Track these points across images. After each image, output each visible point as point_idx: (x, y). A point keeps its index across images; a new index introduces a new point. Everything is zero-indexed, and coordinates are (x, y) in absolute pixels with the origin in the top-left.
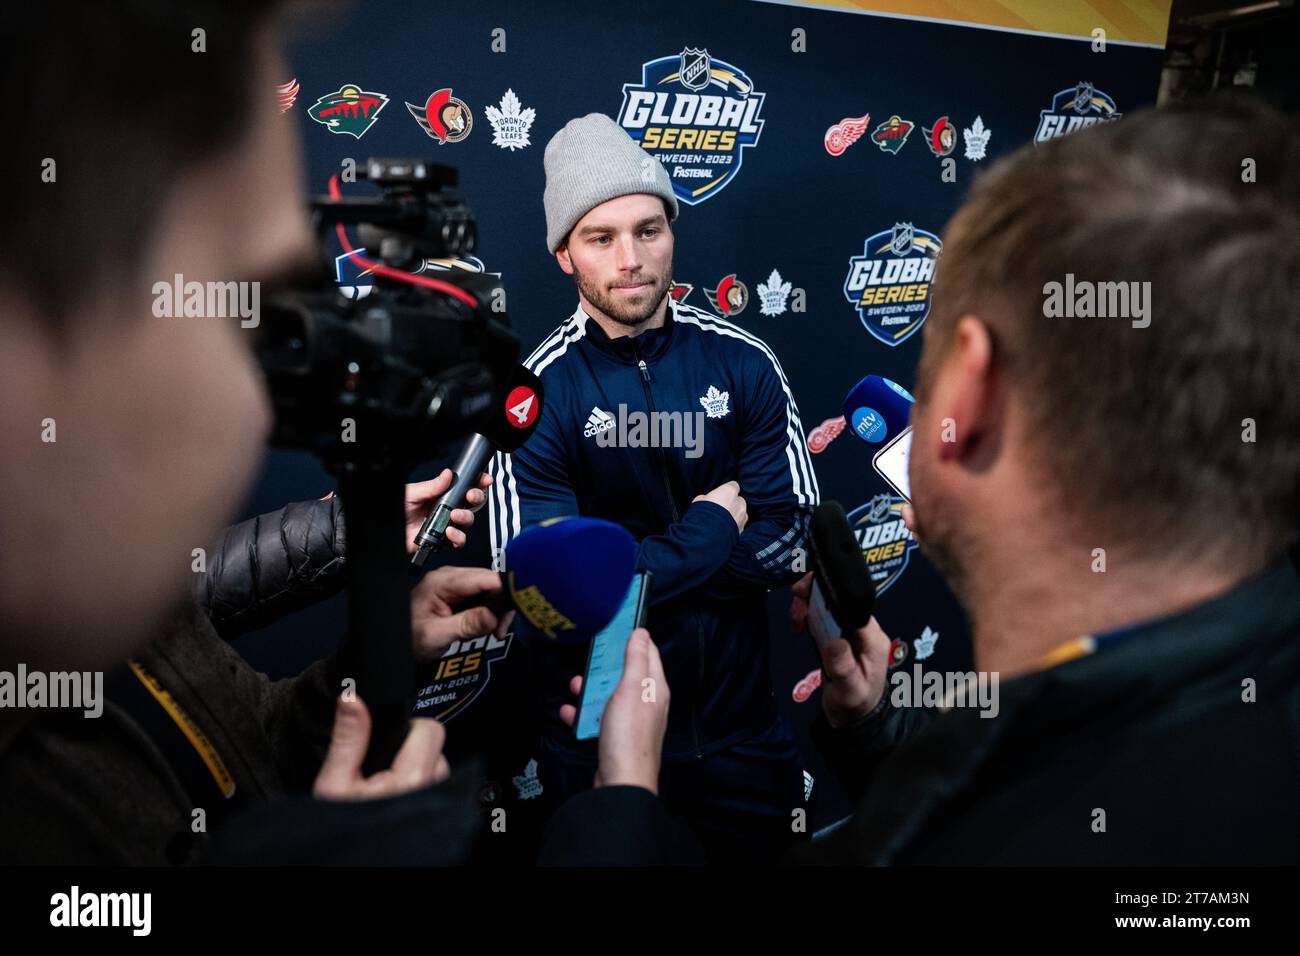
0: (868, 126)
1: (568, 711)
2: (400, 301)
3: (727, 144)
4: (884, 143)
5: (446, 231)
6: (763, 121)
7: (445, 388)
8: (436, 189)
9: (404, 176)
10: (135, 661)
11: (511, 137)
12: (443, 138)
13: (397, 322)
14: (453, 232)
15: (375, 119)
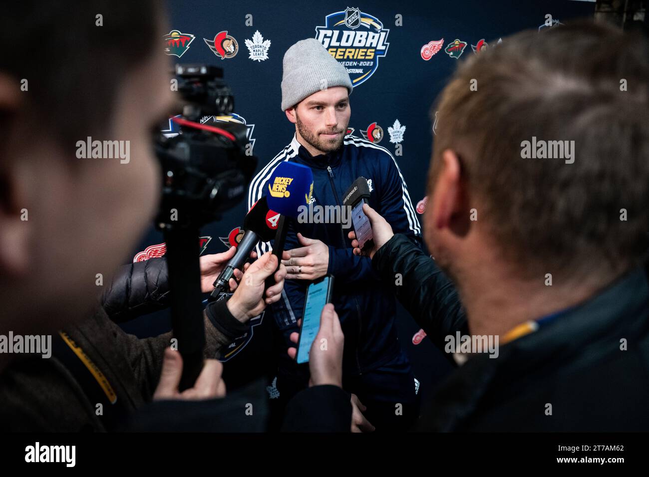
0: (443, 45)
1: (292, 351)
2: (194, 138)
3: (370, 56)
4: (452, 53)
5: (218, 101)
6: (389, 44)
7: (219, 183)
8: (212, 79)
9: (195, 73)
10: (63, 332)
11: (259, 55)
12: (223, 57)
13: (193, 150)
14: (222, 102)
15: (188, 47)
